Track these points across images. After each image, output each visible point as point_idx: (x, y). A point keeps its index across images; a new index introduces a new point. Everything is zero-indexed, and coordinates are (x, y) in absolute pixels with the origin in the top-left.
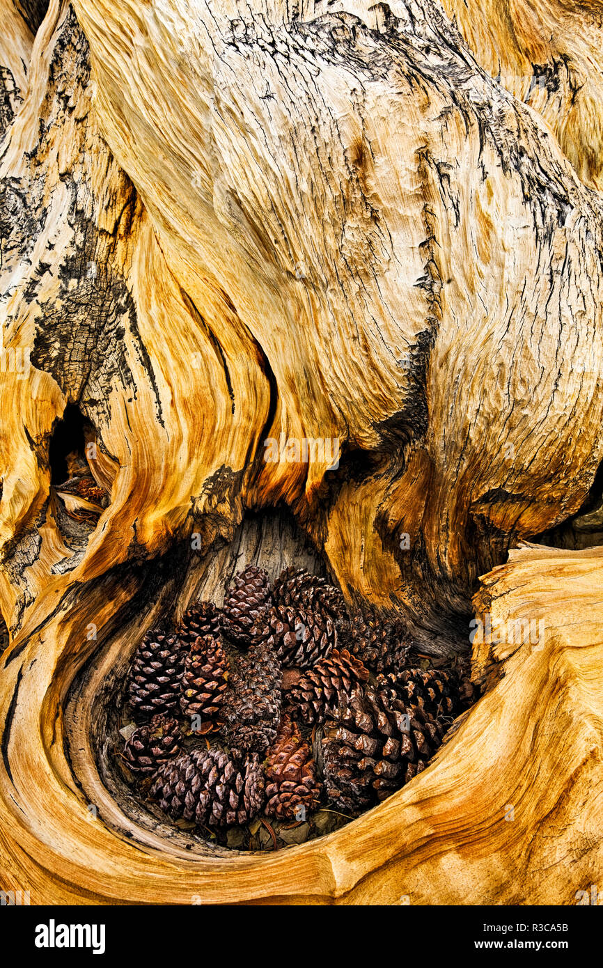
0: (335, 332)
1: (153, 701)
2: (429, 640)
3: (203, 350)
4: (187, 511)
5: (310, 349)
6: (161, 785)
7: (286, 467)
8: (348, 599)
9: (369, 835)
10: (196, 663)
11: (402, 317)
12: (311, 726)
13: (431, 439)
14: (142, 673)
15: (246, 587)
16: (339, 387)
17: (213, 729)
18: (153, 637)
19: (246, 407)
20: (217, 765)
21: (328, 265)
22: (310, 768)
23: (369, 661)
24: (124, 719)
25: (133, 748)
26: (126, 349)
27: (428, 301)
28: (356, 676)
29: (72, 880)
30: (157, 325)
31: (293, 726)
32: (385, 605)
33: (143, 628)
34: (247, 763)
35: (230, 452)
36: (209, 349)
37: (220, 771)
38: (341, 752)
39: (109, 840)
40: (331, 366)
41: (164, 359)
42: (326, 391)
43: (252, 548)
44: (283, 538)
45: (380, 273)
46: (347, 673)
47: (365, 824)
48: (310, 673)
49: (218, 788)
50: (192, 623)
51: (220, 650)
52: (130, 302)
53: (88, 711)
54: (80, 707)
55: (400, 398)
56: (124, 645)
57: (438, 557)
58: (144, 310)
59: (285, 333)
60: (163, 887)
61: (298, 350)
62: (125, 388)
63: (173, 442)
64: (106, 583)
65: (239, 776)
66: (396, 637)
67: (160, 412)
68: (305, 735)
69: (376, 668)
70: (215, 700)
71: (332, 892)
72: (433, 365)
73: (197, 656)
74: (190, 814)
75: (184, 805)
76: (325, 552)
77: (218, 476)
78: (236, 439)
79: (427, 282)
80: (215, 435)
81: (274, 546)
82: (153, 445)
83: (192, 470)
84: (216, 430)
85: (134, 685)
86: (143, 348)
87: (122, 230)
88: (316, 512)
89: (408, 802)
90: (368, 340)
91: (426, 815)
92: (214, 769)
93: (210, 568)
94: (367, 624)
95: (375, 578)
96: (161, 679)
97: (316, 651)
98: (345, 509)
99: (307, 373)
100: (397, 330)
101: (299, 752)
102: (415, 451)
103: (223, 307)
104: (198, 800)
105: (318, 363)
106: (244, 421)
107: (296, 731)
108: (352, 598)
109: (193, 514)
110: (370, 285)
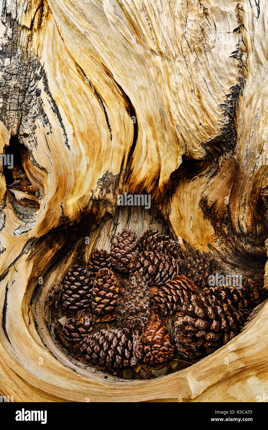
0: (180, 88)
1: (77, 304)
2: (231, 270)
3: (91, 102)
4: (89, 198)
5: (164, 98)
6: (86, 347)
7: (146, 171)
8: (183, 248)
9: (209, 368)
10: (100, 283)
11: (221, 77)
12: (165, 316)
13: (238, 152)
14: (70, 289)
15: (124, 241)
16: (181, 121)
17: (111, 318)
18: (75, 269)
19: (120, 136)
20: (117, 337)
21: (177, 45)
22: (167, 338)
23: (197, 281)
24: (60, 314)
25: (68, 329)
26: (43, 102)
27: (239, 66)
28: (190, 289)
29: (49, 392)
30: (61, 87)
31: (156, 316)
32: (205, 250)
33: (68, 265)
34: (133, 335)
35: (111, 164)
36: (95, 101)
37: (119, 340)
38: (186, 328)
39: (67, 372)
40: (177, 108)
41: (67, 108)
42: (173, 124)
43: (126, 220)
44: (143, 214)
45: (208, 49)
46: (185, 288)
47: (207, 362)
48: (164, 288)
49: (118, 348)
50: (95, 261)
51: (113, 276)
52: (43, 72)
53: (42, 309)
54: (38, 307)
55: (219, 127)
56: (58, 274)
57: (239, 222)
58: (52, 78)
59: (146, 89)
60: (98, 395)
61: (157, 99)
62: (44, 126)
63: (77, 158)
64: (48, 239)
65: (129, 342)
66: (213, 268)
67: (67, 140)
68: (162, 322)
69: (201, 285)
70: (112, 303)
71: (189, 397)
72: (241, 106)
73: (101, 279)
74: (103, 362)
75: (99, 357)
76: (170, 221)
77: (105, 178)
78: (114, 156)
79: (238, 54)
80: (101, 154)
81: (138, 218)
82: (65, 160)
83: (90, 174)
84: (102, 150)
85: (66, 295)
86: (53, 101)
87: (35, 26)
88: (165, 197)
89: (231, 351)
90: (201, 92)
91: (241, 357)
92: (115, 338)
93: (102, 231)
94: (196, 261)
95: (199, 236)
96: (81, 292)
97: (167, 276)
98: (181, 196)
99: (162, 113)
100: (218, 85)
101: (161, 329)
102: (226, 159)
103: (103, 75)
104: (107, 354)
105: (169, 107)
106: (119, 145)
107: (158, 319)
108: (186, 247)
109: (92, 200)
110: (202, 57)
